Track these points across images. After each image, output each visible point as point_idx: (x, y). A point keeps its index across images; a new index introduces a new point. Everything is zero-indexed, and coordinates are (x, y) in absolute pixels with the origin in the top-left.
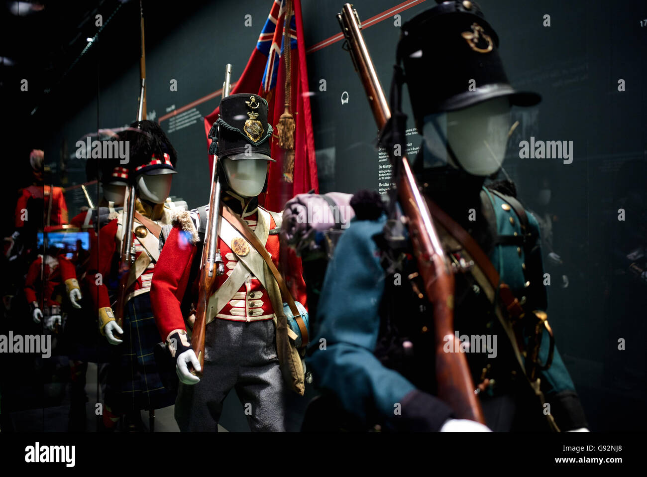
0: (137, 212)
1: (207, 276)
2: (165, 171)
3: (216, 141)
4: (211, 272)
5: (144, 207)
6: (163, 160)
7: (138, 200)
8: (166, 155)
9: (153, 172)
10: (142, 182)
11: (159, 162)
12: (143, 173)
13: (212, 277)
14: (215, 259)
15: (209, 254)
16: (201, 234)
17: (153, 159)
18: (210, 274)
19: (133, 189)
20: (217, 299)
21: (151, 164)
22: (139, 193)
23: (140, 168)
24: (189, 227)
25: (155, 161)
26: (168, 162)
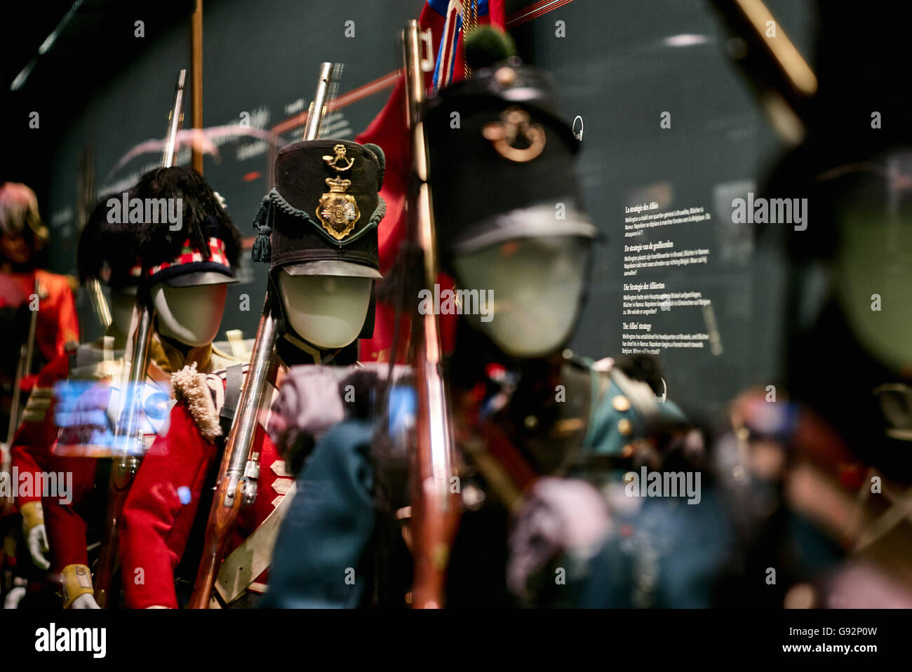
0: (154, 363)
1: (220, 506)
2: (211, 278)
3: (268, 233)
4: (231, 497)
5: (168, 352)
6: (207, 253)
7: (156, 338)
8: (214, 242)
9: (185, 280)
10: (161, 298)
11: (197, 258)
12: (165, 280)
13: (231, 507)
14: (242, 471)
15: (231, 462)
16: (225, 422)
17: (186, 251)
18: (228, 502)
19: (146, 314)
20: (251, 552)
21: (179, 261)
22: (156, 322)
23: (157, 269)
24: (201, 405)
25: (190, 256)
26: (217, 258)
